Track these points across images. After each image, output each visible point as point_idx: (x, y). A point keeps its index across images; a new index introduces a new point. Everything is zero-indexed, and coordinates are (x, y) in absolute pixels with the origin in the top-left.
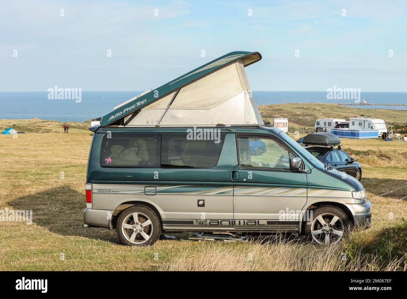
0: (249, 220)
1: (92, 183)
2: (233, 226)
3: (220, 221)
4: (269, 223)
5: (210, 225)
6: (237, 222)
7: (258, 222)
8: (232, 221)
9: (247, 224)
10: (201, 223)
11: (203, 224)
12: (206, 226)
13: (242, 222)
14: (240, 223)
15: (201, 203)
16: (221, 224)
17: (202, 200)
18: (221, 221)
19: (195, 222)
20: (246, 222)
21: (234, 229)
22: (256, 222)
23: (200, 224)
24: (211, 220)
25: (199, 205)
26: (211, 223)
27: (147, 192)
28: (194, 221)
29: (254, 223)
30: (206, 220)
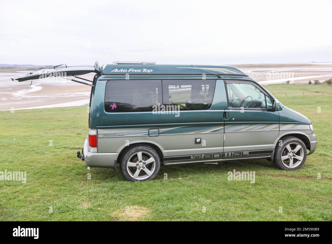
0: (235, 152)
1: (97, 129)
3: (212, 154)
4: (250, 153)
6: (226, 154)
7: (242, 152)
8: (222, 154)
9: (234, 155)
10: (197, 157)
11: (198, 158)
12: (201, 159)
15: (198, 140)
16: (213, 157)
17: (199, 138)
18: (213, 155)
21: (222, 160)
22: (241, 153)
23: (196, 158)
24: (206, 154)
25: (196, 143)
26: (205, 157)
27: (151, 134)
28: (192, 156)
29: (239, 154)
30: (201, 155)
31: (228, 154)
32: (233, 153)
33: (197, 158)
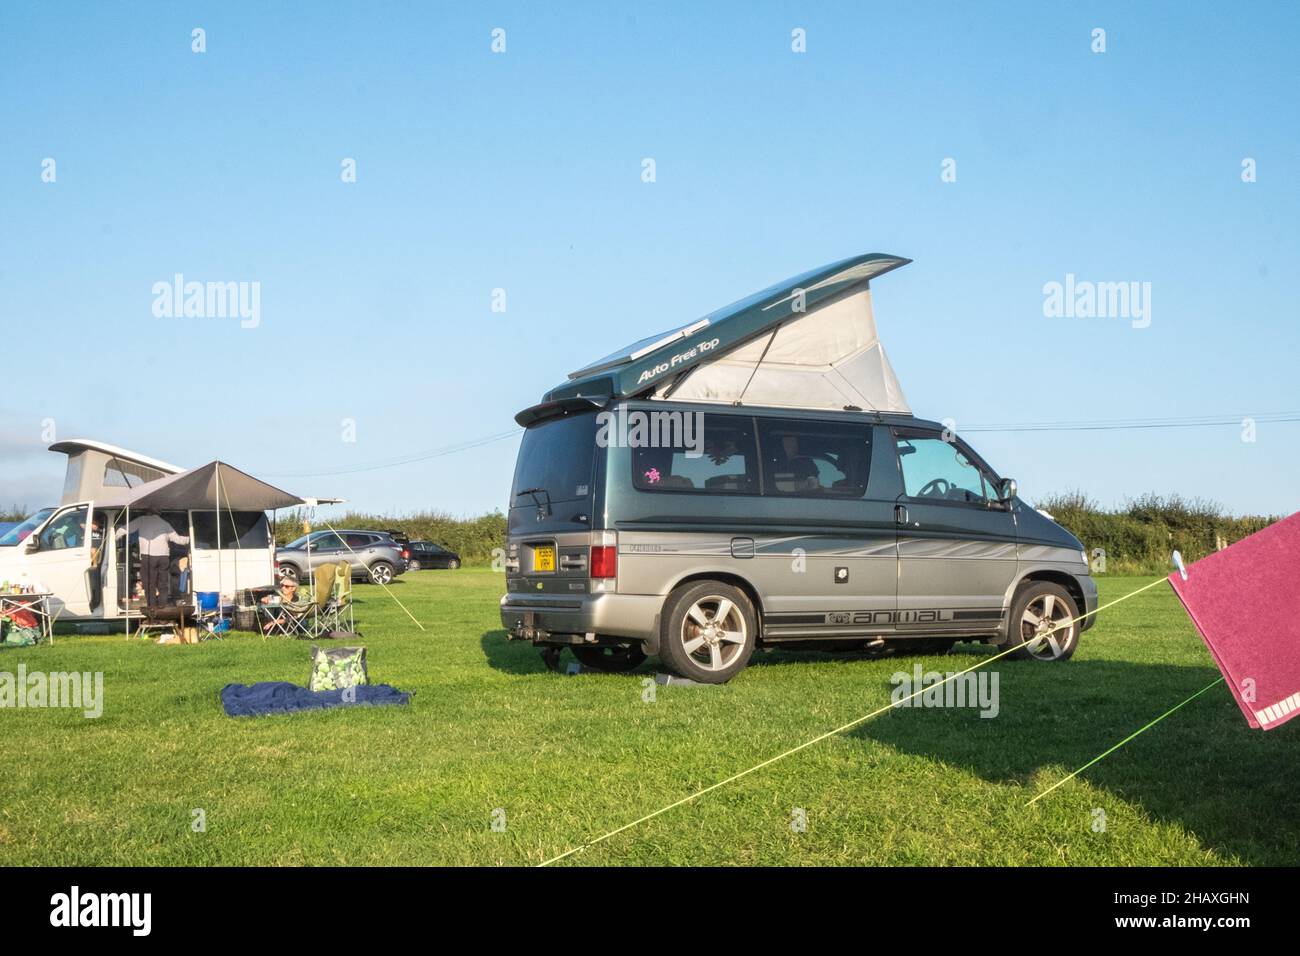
0: (924, 611)
2: (895, 625)
3: (873, 613)
4: (957, 615)
5: (856, 624)
6: (903, 617)
7: (939, 612)
8: (895, 614)
9: (920, 620)
10: (839, 619)
11: (842, 621)
12: (848, 625)
13: (911, 617)
14: (907, 619)
15: (842, 574)
16: (875, 620)
17: (844, 568)
18: (875, 614)
19: (827, 619)
20: (918, 615)
21: (894, 630)
22: (935, 614)
23: (837, 621)
24: (859, 613)
25: (838, 580)
26: (857, 620)
27: (737, 550)
28: (827, 614)
29: (932, 618)
30: (848, 612)
31: (908, 614)
32: (918, 612)
33: (840, 622)
